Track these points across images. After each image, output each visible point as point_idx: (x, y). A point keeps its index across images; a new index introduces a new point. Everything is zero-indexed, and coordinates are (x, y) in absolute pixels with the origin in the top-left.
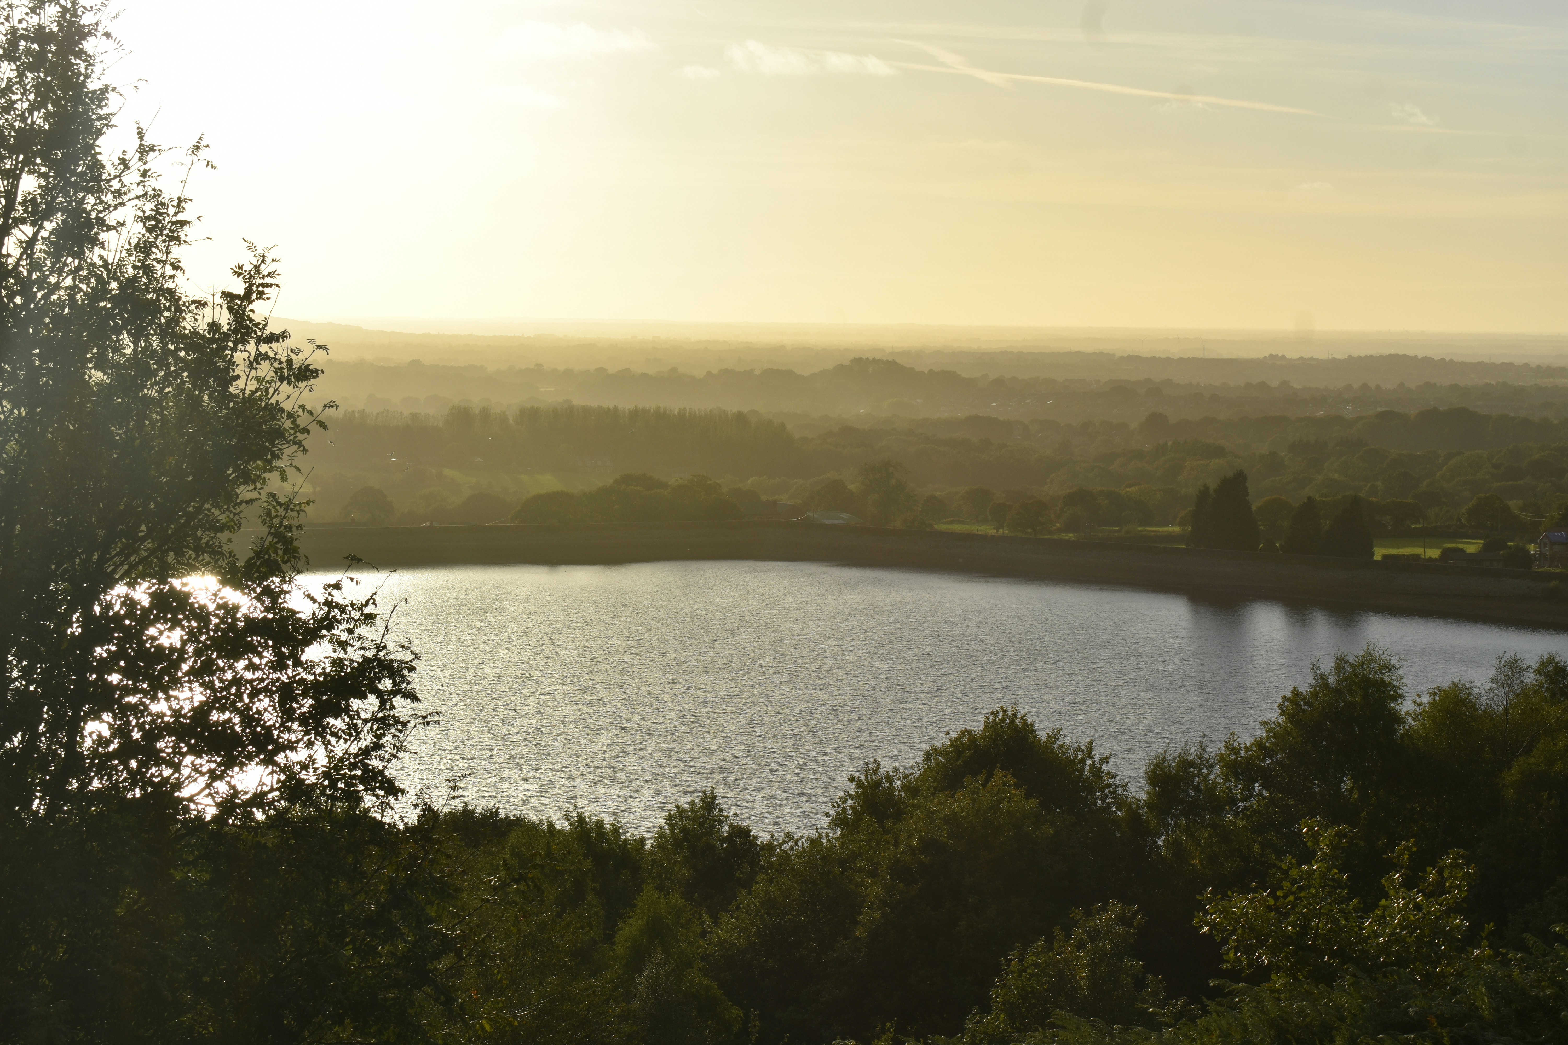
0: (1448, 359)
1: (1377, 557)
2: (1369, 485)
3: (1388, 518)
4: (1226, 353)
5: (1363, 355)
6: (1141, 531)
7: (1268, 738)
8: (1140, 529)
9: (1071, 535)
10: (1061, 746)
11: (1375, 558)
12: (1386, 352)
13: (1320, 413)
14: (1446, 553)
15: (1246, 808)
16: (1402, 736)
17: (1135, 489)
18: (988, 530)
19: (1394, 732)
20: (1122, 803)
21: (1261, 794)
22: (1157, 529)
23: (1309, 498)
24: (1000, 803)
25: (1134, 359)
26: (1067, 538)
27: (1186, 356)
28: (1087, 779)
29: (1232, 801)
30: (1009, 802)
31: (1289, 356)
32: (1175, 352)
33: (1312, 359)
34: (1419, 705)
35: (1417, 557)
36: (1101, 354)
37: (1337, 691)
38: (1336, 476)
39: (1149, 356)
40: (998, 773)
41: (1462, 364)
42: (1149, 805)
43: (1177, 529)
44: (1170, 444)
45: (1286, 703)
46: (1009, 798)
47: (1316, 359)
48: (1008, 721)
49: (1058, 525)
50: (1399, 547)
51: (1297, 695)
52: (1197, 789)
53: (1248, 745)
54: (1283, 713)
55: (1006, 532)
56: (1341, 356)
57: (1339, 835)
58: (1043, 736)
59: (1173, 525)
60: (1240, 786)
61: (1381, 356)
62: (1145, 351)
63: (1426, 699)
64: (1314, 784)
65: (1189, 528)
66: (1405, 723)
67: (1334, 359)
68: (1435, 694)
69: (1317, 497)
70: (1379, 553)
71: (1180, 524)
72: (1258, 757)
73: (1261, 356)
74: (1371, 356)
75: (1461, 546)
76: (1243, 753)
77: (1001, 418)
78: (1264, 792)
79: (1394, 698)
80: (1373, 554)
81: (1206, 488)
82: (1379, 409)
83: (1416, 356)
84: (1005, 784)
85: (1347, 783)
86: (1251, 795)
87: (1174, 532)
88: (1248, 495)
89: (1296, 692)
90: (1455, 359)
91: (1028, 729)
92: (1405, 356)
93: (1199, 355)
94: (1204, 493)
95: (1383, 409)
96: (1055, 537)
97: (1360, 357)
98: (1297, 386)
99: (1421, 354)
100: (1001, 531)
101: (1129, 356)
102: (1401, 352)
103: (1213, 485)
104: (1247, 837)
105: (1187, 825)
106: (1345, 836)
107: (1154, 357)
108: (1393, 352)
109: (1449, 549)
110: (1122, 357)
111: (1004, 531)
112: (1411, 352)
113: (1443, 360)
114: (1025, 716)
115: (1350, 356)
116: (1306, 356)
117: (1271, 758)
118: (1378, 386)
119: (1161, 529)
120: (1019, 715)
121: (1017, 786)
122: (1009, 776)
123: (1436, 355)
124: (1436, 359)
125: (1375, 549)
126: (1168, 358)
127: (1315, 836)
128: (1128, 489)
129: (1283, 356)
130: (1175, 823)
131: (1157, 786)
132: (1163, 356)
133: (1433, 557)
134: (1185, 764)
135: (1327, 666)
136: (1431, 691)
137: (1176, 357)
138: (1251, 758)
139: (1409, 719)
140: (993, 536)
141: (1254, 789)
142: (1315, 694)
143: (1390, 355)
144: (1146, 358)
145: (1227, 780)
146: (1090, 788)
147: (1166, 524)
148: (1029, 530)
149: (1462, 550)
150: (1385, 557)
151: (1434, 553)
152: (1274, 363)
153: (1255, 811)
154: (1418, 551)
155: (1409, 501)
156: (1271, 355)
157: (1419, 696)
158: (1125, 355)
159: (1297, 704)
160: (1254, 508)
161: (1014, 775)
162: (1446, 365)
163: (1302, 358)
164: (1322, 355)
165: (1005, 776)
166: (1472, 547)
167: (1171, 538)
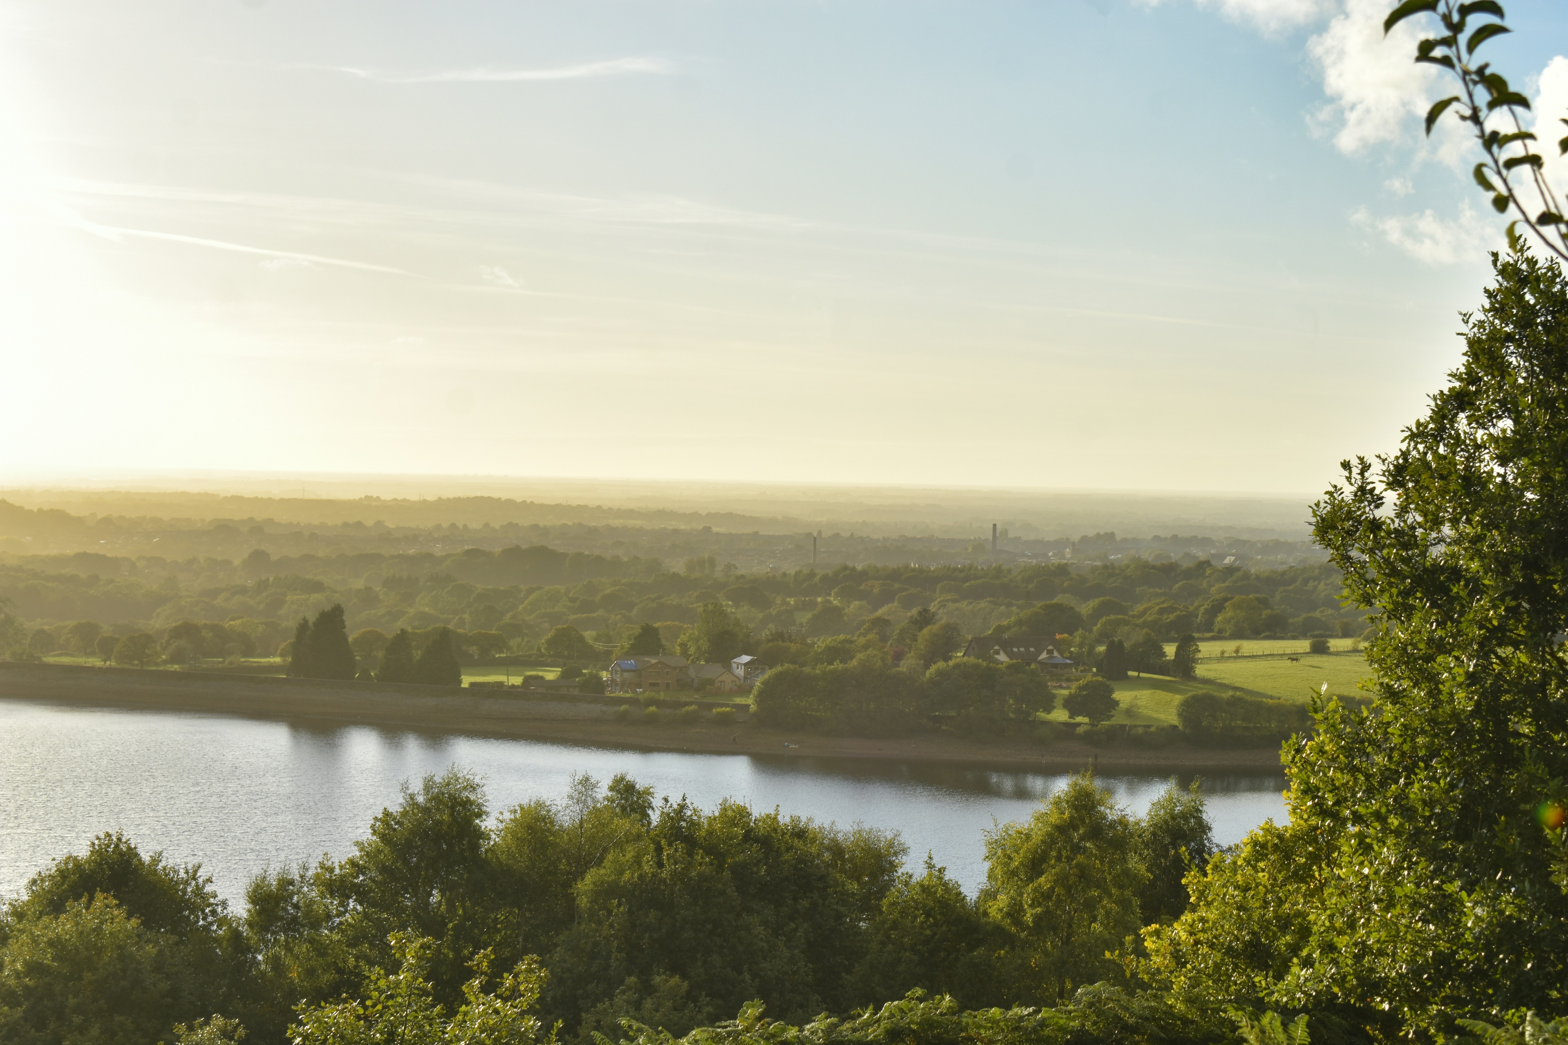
0: (529, 501)
1: (465, 684)
2: (457, 618)
3: (475, 648)
4: (324, 494)
5: (451, 497)
6: (244, 662)
7: (361, 857)
8: (242, 660)
9: (176, 666)
10: (164, 868)
11: (463, 686)
12: (472, 494)
13: (411, 552)
14: (527, 680)
15: (341, 923)
16: (487, 851)
17: (238, 622)
18: (96, 662)
19: (478, 846)
20: (223, 921)
21: (355, 909)
22: (259, 660)
23: (402, 630)
24: (103, 924)
25: (237, 500)
26: (172, 669)
27: (287, 497)
28: (190, 899)
29: (329, 917)
30: (111, 923)
31: (383, 497)
32: (277, 493)
33: (405, 500)
34: (502, 822)
35: (500, 684)
36: (206, 494)
37: (426, 810)
38: (427, 609)
39: (252, 496)
40: (99, 896)
41: (542, 506)
42: (250, 924)
43: (278, 660)
44: (271, 579)
45: (378, 823)
46: (112, 919)
47: (408, 501)
48: (113, 846)
49: (164, 657)
50: (485, 675)
51: (387, 815)
52: (296, 906)
53: (343, 863)
54: (375, 832)
55: (113, 664)
56: (431, 498)
57: (423, 947)
58: (146, 858)
59: (274, 656)
60: (335, 902)
61: (468, 498)
62: (248, 492)
63: (507, 816)
64: (406, 898)
65: (290, 659)
66: (489, 839)
67: (425, 501)
68: (515, 811)
69: (409, 629)
70: (466, 681)
71: (281, 655)
72: (352, 875)
73: (357, 498)
74: (459, 498)
75: (540, 674)
76: (337, 871)
77: (109, 555)
78: (359, 907)
79: (479, 815)
80: (460, 682)
81: (305, 621)
82: (466, 547)
83: (500, 499)
84: (107, 906)
85: (436, 897)
86: (346, 911)
87: (275, 662)
88: (344, 627)
89: (387, 813)
90: (536, 502)
91: (132, 853)
92: (490, 498)
93: (299, 496)
94: (303, 626)
95: (470, 547)
96: (161, 668)
97: (449, 499)
98: (391, 525)
99: (504, 496)
100: (108, 663)
101: (233, 497)
102: (486, 495)
103: (312, 618)
104: (343, 950)
105: (286, 941)
106: (429, 947)
107: (257, 497)
108: (479, 494)
109: (531, 677)
110: (226, 498)
111: (112, 663)
112: (495, 495)
113: (524, 502)
114: (129, 840)
115: (440, 498)
116: (400, 498)
117: (364, 874)
118: (465, 526)
119: (263, 660)
120: (124, 840)
121: (118, 906)
122: (111, 898)
123: (518, 497)
124: (518, 501)
125: (463, 677)
126: (270, 499)
127: (402, 948)
128: (231, 623)
129: (378, 498)
130: (275, 939)
131: (258, 904)
132: (265, 496)
133: (516, 684)
134: (285, 883)
135: (417, 787)
136: (512, 808)
137: (277, 498)
138: (345, 876)
139: (493, 836)
140: (100, 668)
141: (348, 904)
142: (404, 814)
143: (476, 497)
144: (249, 499)
145: (323, 896)
146: (194, 908)
147: (268, 656)
148: (136, 662)
149: (542, 678)
150: (472, 684)
151: (516, 680)
152: (369, 504)
153: (350, 925)
154: (502, 678)
155: (494, 632)
156: (366, 497)
157: (502, 813)
158: (229, 495)
159: (388, 824)
160: (350, 639)
161: (115, 897)
162: (526, 506)
163: (395, 500)
164: (414, 497)
165: (105, 898)
166: (551, 675)
167: (272, 668)
